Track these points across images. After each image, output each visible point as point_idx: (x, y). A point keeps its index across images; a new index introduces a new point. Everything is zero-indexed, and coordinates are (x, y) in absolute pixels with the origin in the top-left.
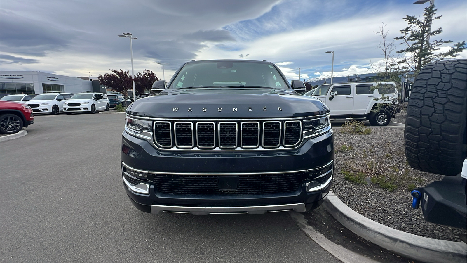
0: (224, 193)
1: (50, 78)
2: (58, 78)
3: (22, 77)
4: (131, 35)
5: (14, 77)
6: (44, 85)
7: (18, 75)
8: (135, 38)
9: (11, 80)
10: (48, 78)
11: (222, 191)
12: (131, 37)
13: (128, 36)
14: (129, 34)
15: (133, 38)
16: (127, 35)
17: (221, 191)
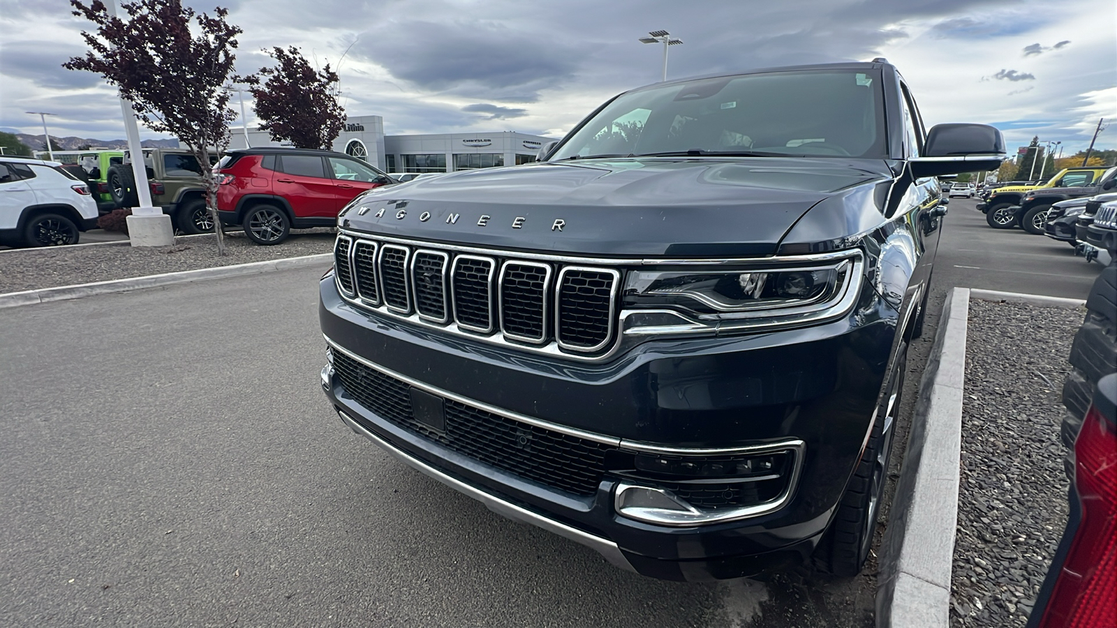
0: (421, 431)
1: (529, 142)
2: (540, 144)
3: (489, 143)
4: (667, 34)
5: (480, 143)
6: (518, 157)
7: (485, 141)
8: (678, 41)
9: (475, 148)
10: (526, 144)
11: (420, 425)
12: (669, 38)
13: (661, 37)
14: (664, 33)
15: (671, 43)
16: (659, 35)
17: (417, 424)
